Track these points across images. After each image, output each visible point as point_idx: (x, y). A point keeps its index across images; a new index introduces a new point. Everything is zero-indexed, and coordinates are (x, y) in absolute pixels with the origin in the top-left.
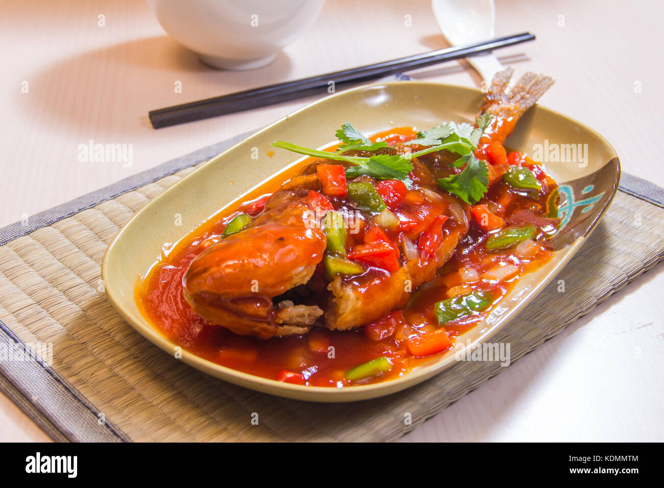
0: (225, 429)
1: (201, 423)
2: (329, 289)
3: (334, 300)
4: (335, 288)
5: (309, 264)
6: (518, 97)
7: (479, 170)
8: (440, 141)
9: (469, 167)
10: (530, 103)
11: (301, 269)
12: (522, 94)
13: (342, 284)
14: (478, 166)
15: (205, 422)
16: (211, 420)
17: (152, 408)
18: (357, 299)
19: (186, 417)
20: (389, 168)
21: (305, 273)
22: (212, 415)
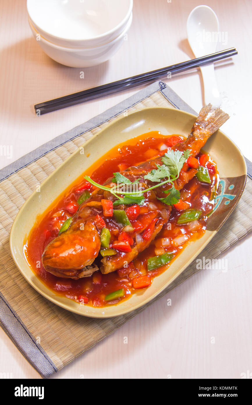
0: (57, 316)
1: (48, 313)
2: (101, 262)
3: (103, 265)
4: (104, 262)
5: (92, 258)
6: (210, 126)
7: (176, 194)
8: (160, 180)
9: (171, 194)
10: (215, 129)
11: (88, 260)
12: (212, 124)
13: (106, 261)
14: (175, 192)
15: (49, 312)
16: (52, 311)
17: (29, 303)
18: (113, 266)
19: (42, 309)
20: (134, 200)
21: (90, 262)
22: (52, 308)
